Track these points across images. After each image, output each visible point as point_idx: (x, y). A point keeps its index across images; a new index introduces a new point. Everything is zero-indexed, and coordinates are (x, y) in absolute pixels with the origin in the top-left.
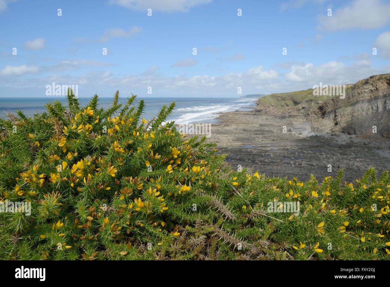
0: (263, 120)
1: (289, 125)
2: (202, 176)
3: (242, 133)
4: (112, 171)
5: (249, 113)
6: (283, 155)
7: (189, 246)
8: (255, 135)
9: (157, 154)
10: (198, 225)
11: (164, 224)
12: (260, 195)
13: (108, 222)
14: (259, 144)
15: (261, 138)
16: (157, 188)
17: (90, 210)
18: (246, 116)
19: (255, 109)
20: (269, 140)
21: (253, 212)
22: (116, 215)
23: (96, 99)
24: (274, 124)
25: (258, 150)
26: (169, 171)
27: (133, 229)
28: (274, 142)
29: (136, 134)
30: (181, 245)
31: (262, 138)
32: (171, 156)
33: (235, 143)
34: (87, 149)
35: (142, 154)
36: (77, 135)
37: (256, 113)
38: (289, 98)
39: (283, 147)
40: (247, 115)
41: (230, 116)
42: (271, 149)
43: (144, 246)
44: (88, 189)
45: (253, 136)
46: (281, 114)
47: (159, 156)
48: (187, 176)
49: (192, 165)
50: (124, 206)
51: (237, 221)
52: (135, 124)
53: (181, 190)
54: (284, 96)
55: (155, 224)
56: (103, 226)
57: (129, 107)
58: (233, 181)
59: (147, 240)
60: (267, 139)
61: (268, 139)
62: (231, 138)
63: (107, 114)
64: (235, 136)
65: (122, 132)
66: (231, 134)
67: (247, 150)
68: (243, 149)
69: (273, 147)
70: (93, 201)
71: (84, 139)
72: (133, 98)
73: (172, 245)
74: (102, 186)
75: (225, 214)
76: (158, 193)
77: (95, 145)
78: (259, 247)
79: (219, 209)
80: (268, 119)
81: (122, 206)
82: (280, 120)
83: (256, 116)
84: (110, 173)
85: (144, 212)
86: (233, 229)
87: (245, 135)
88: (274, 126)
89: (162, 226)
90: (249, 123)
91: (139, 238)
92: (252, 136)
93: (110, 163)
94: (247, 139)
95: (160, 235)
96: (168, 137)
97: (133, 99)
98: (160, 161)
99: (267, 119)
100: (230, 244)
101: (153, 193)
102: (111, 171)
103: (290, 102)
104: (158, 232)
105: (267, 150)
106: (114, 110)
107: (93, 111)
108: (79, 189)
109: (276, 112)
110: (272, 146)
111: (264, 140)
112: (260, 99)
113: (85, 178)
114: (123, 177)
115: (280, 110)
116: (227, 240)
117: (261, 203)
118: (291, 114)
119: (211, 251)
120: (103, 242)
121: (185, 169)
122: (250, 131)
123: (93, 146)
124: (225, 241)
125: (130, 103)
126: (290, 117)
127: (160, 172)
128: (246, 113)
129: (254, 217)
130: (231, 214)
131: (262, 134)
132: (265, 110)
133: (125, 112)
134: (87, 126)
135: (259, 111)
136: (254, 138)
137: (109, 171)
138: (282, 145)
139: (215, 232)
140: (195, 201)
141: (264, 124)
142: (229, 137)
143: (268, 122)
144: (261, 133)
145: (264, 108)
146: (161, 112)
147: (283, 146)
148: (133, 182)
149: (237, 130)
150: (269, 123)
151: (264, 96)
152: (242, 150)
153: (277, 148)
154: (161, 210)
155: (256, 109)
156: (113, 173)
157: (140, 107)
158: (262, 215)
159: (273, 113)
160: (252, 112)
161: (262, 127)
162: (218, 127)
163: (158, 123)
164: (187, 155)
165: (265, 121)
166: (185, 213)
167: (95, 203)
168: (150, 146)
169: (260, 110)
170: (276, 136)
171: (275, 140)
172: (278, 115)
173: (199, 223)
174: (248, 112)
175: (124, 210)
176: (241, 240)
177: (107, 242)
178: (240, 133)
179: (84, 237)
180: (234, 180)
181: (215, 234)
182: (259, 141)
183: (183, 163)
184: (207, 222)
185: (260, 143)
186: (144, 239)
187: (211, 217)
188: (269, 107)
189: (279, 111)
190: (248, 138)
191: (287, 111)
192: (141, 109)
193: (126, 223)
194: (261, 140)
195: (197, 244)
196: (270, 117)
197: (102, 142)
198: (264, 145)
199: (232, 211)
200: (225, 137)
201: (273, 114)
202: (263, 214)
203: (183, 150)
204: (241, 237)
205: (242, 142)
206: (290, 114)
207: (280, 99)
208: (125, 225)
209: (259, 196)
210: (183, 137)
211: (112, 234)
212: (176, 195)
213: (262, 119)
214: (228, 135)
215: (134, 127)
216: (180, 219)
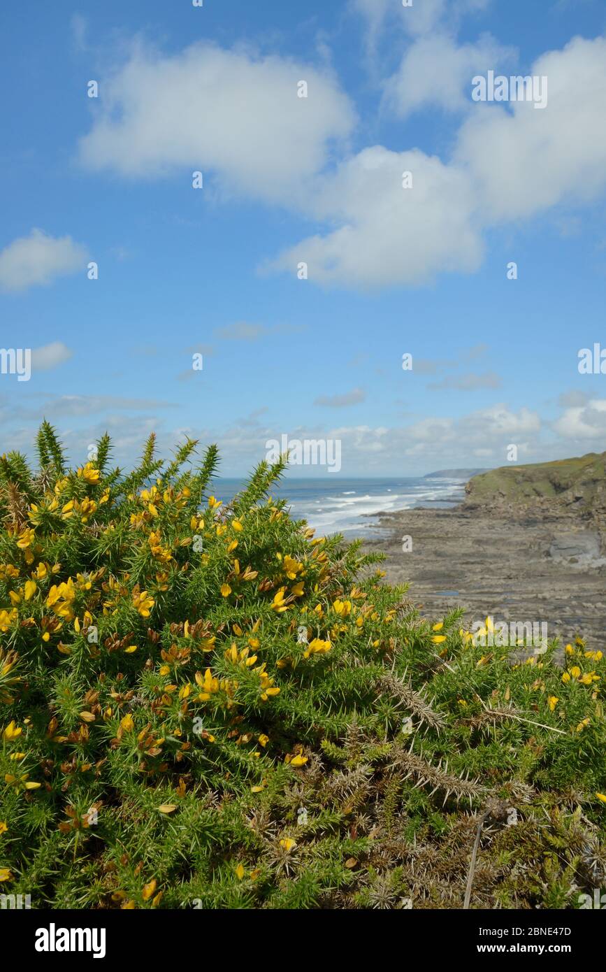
0: (482, 528)
1: (545, 541)
2: (358, 621)
3: (432, 561)
4: (142, 604)
5: (447, 513)
6: (534, 613)
7: (330, 793)
8: (464, 566)
9: (248, 569)
10: (352, 738)
11: (265, 739)
12: (498, 672)
13: (130, 726)
14: (474, 588)
15: (479, 572)
16: (250, 645)
17: (86, 699)
18: (442, 521)
19: (462, 504)
20: (498, 577)
21: (487, 713)
22: (148, 714)
23: (106, 443)
24: (509, 538)
25: (472, 601)
26: (277, 607)
27: (191, 750)
28: (510, 582)
29: (198, 524)
30: (311, 791)
31: (482, 572)
32: (280, 575)
33: (418, 586)
34: (81, 558)
35: (213, 565)
36: (60, 525)
37: (464, 513)
38: (542, 475)
39: (535, 595)
40: (442, 519)
41: (403, 521)
42: (505, 599)
43: (216, 795)
44: (83, 646)
45: (459, 567)
46: (525, 513)
47: (254, 574)
48: (322, 622)
49: (332, 599)
50: (170, 688)
51: (447, 734)
52: (195, 504)
53: (310, 649)
54: (529, 472)
55: (245, 738)
56: (119, 737)
57: (180, 467)
58: (435, 633)
59: (223, 781)
60: (493, 575)
61: (496, 576)
62: (407, 572)
63: (128, 483)
64: (416, 569)
65: (164, 522)
66: (407, 564)
67: (447, 603)
68: (437, 601)
69: (508, 594)
70: (93, 679)
71: (76, 534)
72: (189, 446)
73: (286, 789)
74: (118, 642)
75: (417, 714)
76: (254, 658)
77: (101, 549)
78: (507, 800)
79: (403, 700)
80: (494, 528)
81: (165, 690)
82: (522, 529)
83: (464, 521)
84: (137, 608)
85: (219, 702)
86: (438, 754)
87: (441, 566)
88: (510, 544)
89: (260, 745)
90: (448, 538)
91: (203, 776)
92: (458, 569)
93: (137, 587)
94: (444, 576)
95: (255, 766)
96: (277, 524)
97: (190, 449)
98: (254, 590)
99: (491, 527)
100: (435, 790)
101: (240, 659)
102: (141, 602)
103: (543, 486)
104: (251, 759)
105: (494, 601)
106: (146, 472)
107: (97, 471)
108: (63, 647)
109: (512, 511)
110: (507, 592)
111: (487, 576)
112: (472, 479)
113: (77, 618)
114: (167, 625)
115: (521, 506)
116: (426, 779)
117: (503, 691)
118: (549, 514)
119: (383, 811)
120: (115, 782)
121: (314, 608)
122: (450, 556)
123: (96, 552)
124: (421, 780)
125: (183, 459)
126: (548, 520)
127: (256, 611)
128: (442, 513)
129: (488, 726)
130: (433, 714)
131: (481, 563)
132: (486, 505)
133: (169, 479)
134: (85, 503)
135: (472, 508)
136: (462, 572)
137: (134, 603)
138: (530, 588)
139: (395, 759)
140: (342, 680)
141: (485, 539)
142: (403, 571)
143: (494, 533)
144: (478, 560)
145: (484, 501)
146: (255, 476)
147: (532, 592)
148: (192, 631)
149: (420, 554)
150: (495, 536)
151: (482, 473)
152: (435, 603)
153: (518, 595)
154: (262, 696)
155: (466, 504)
156: (144, 608)
157: (208, 461)
158: (510, 720)
159: (504, 512)
160: (454, 510)
161: (479, 545)
162: (376, 547)
163: (247, 501)
164: (318, 575)
165: (488, 530)
166: (319, 711)
167: (99, 683)
168: (234, 545)
169: (473, 506)
170: (515, 567)
171: (512, 577)
172: (518, 516)
173: (355, 734)
174: (445, 510)
175: (170, 700)
176: (460, 777)
177: (124, 782)
178: (428, 561)
179: (70, 765)
180: (434, 631)
181: (395, 764)
182: (475, 579)
183: (309, 594)
184: (374, 733)
185: (476, 585)
186: (218, 780)
187: (384, 717)
188: (494, 498)
189: (520, 508)
190: (446, 572)
191: (540, 508)
192: (210, 466)
193: (173, 733)
194: (480, 577)
195: (351, 787)
196: (499, 521)
197: (119, 539)
198: (486, 590)
199: (433, 707)
200: (391, 570)
201: (504, 515)
202: (510, 716)
203: (308, 563)
204: (459, 772)
205: (432, 583)
206: (547, 514)
207: (520, 478)
208: (170, 738)
209: (497, 675)
210: (305, 536)
211: (140, 756)
212: (295, 664)
213: (479, 528)
214: (398, 567)
215: (193, 509)
216: (305, 724)
